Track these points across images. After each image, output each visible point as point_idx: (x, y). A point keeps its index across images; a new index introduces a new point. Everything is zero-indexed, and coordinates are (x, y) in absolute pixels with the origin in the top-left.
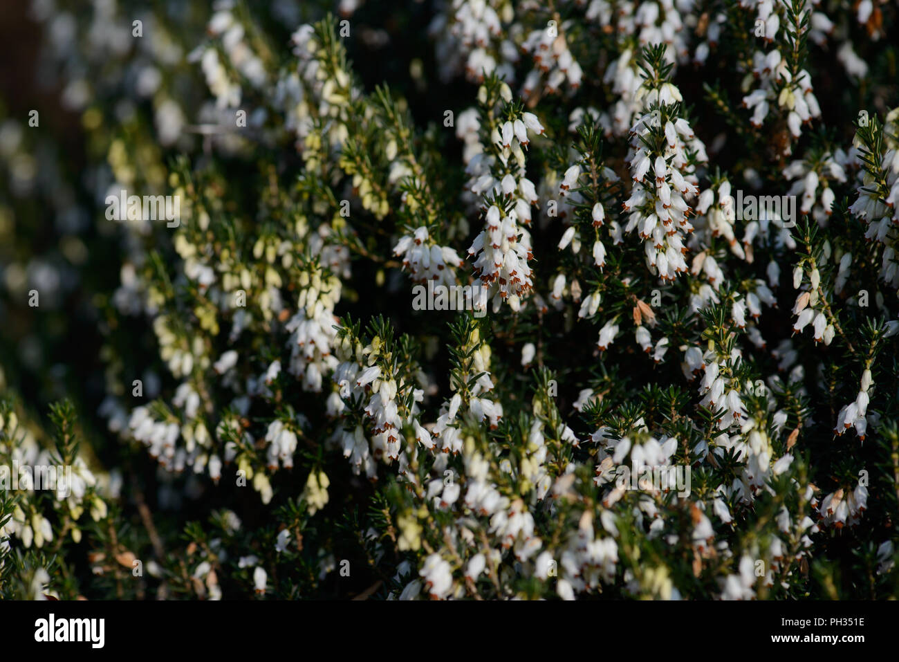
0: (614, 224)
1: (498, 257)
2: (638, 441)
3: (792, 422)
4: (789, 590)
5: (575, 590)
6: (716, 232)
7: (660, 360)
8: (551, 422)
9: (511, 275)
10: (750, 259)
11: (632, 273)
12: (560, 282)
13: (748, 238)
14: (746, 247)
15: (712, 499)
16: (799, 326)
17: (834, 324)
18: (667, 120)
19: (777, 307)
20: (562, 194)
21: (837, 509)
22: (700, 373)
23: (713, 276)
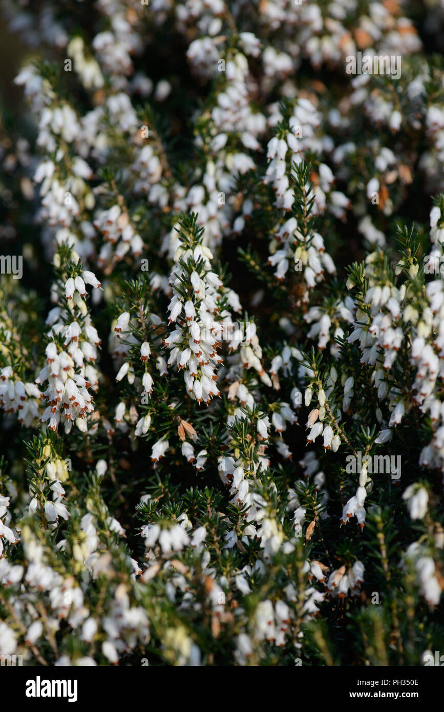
0: (160, 359)
1: (59, 385)
2: (165, 527)
3: (310, 515)
4: (301, 649)
5: (118, 651)
6: (246, 365)
7: (201, 469)
8: (100, 516)
9: (71, 400)
10: (277, 386)
11: (177, 399)
12: (121, 408)
13: (274, 369)
14: (272, 377)
15: (234, 576)
16: (312, 437)
17: (340, 435)
18: (192, 271)
19: (298, 424)
20: (118, 336)
21: (339, 582)
22: (231, 477)
23: (244, 400)
